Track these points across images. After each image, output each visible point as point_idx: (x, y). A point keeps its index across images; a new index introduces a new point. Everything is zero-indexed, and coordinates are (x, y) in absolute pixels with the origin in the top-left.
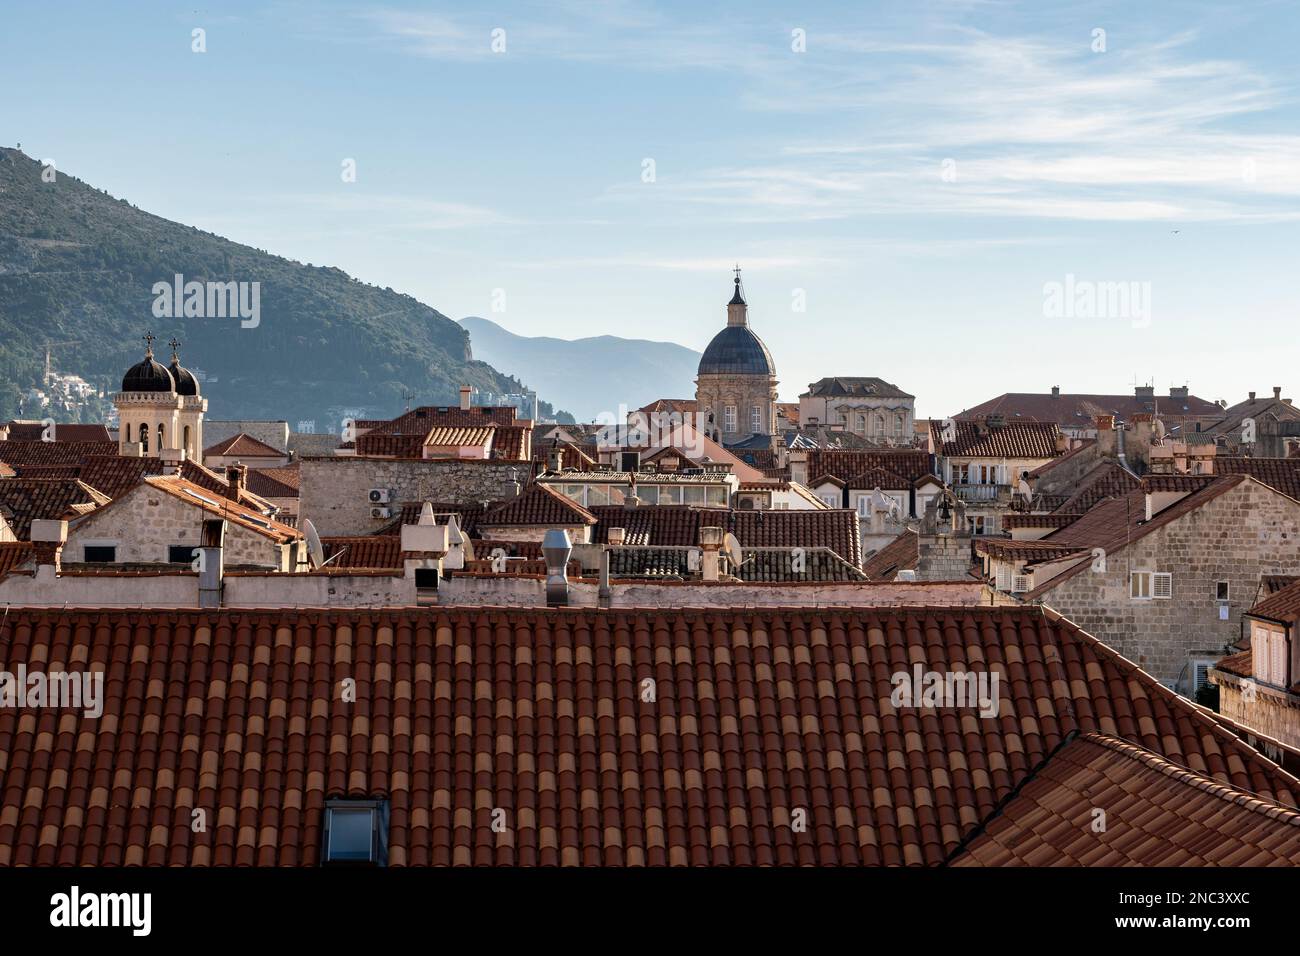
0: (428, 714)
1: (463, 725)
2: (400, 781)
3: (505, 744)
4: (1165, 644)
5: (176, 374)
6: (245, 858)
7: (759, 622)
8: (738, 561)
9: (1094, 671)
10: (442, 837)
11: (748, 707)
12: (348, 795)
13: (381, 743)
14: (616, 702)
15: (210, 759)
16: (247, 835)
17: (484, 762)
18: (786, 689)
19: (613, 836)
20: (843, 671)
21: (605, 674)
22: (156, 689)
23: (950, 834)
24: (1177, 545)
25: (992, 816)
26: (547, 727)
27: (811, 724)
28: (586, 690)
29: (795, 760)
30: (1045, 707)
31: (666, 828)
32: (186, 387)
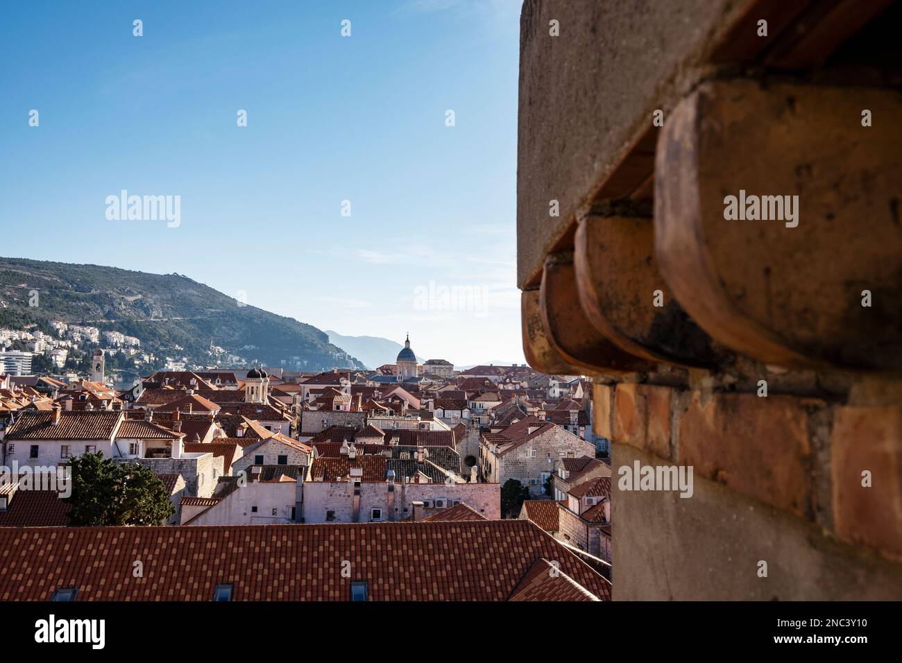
0: (376, 555)
1: (385, 558)
2: (370, 576)
3: (396, 563)
4: (534, 469)
5: (261, 372)
6: (332, 600)
7: (458, 526)
8: (428, 456)
9: (542, 538)
10: (381, 593)
11: (456, 551)
12: (357, 580)
13: (364, 564)
14: (423, 550)
15: (321, 570)
16: (331, 593)
17: (391, 569)
18: (466, 545)
19: (425, 591)
20: (480, 540)
21: (420, 542)
22: (305, 549)
23: (509, 589)
24: (537, 443)
25: (519, 583)
26: (406, 557)
27: (473, 556)
28: (415, 547)
29: (469, 567)
30: (531, 550)
31: (438, 588)
32: (264, 376)
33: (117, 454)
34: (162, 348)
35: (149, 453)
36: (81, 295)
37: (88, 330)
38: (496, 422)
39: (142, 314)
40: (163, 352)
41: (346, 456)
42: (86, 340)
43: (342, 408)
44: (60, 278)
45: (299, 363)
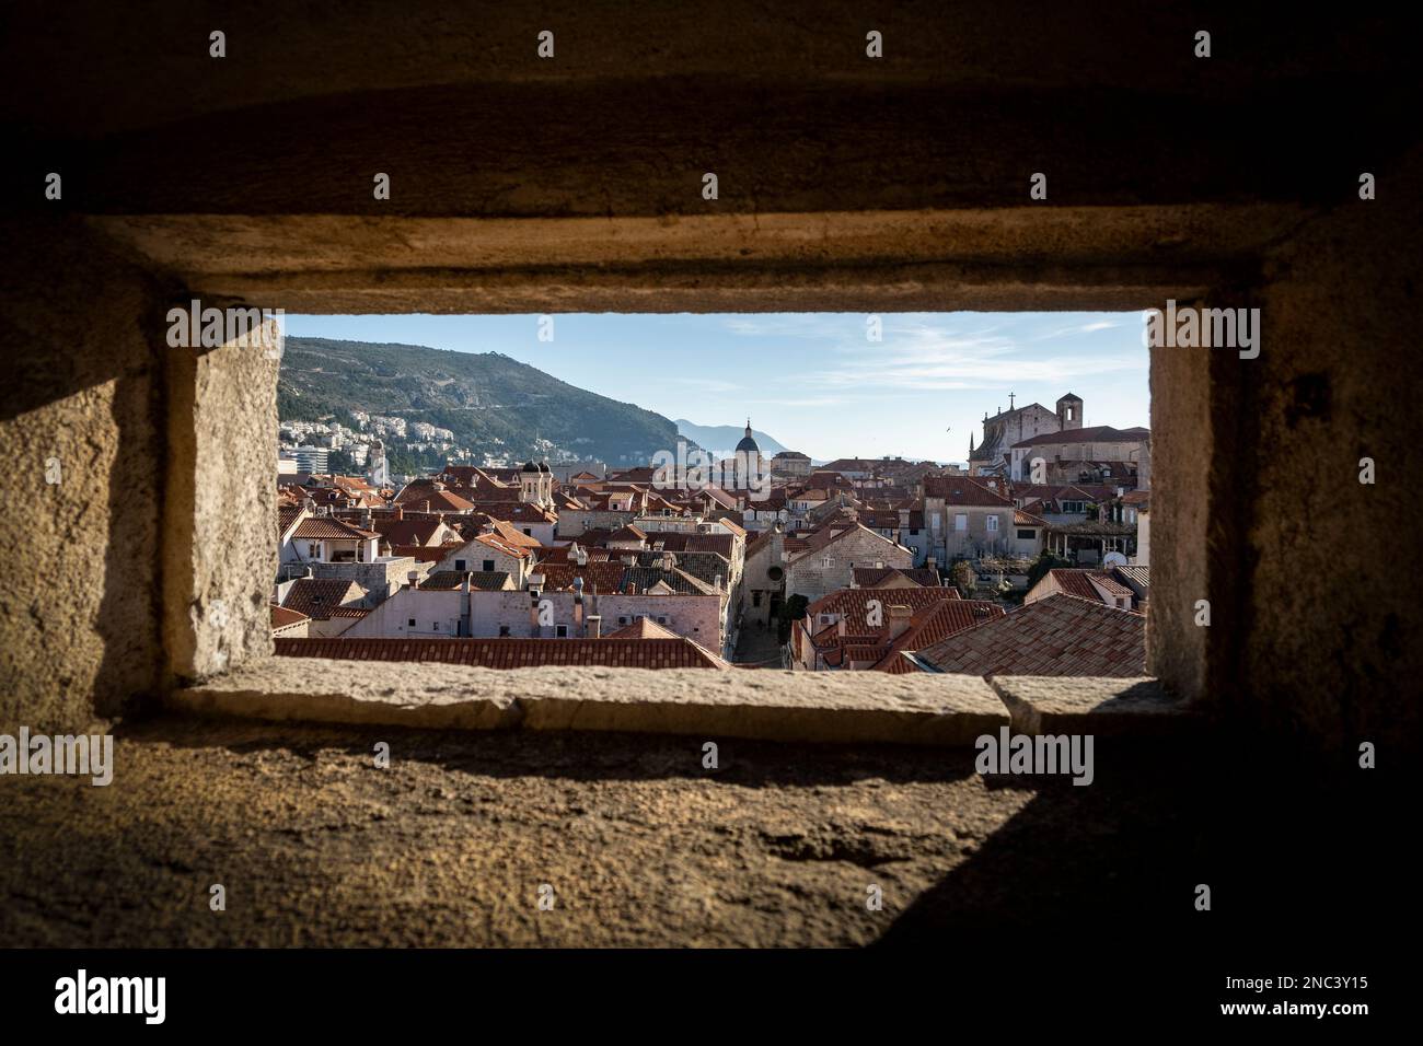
4: (832, 582)
8: (677, 563)
32: (545, 470)
33: (295, 557)
34: (479, 443)
35: (337, 557)
36: (385, 379)
37: (394, 421)
38: (812, 525)
39: (455, 401)
40: (481, 447)
41: (574, 562)
42: (391, 433)
43: (619, 507)
44: (360, 360)
45: (641, 459)
